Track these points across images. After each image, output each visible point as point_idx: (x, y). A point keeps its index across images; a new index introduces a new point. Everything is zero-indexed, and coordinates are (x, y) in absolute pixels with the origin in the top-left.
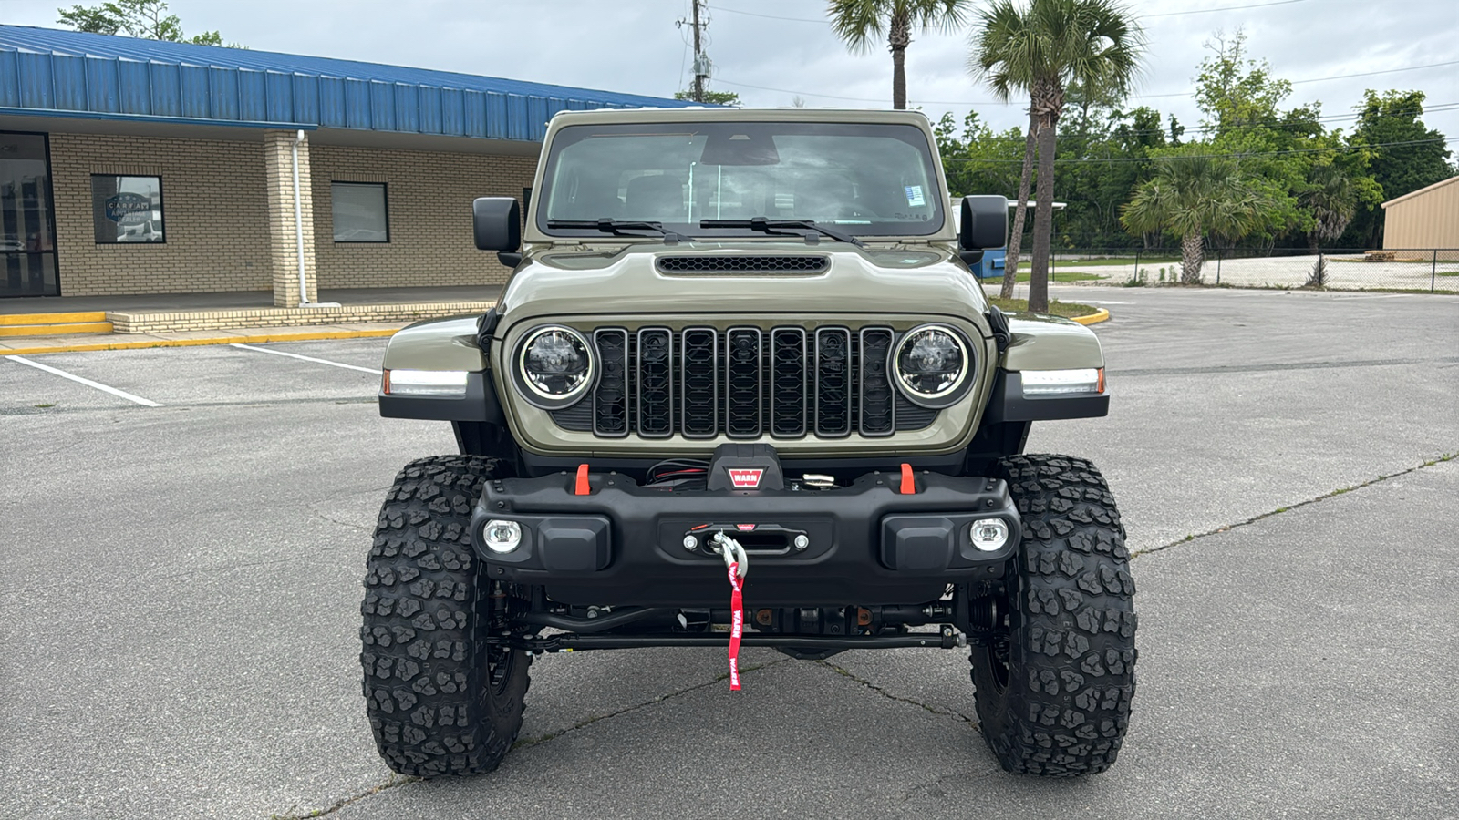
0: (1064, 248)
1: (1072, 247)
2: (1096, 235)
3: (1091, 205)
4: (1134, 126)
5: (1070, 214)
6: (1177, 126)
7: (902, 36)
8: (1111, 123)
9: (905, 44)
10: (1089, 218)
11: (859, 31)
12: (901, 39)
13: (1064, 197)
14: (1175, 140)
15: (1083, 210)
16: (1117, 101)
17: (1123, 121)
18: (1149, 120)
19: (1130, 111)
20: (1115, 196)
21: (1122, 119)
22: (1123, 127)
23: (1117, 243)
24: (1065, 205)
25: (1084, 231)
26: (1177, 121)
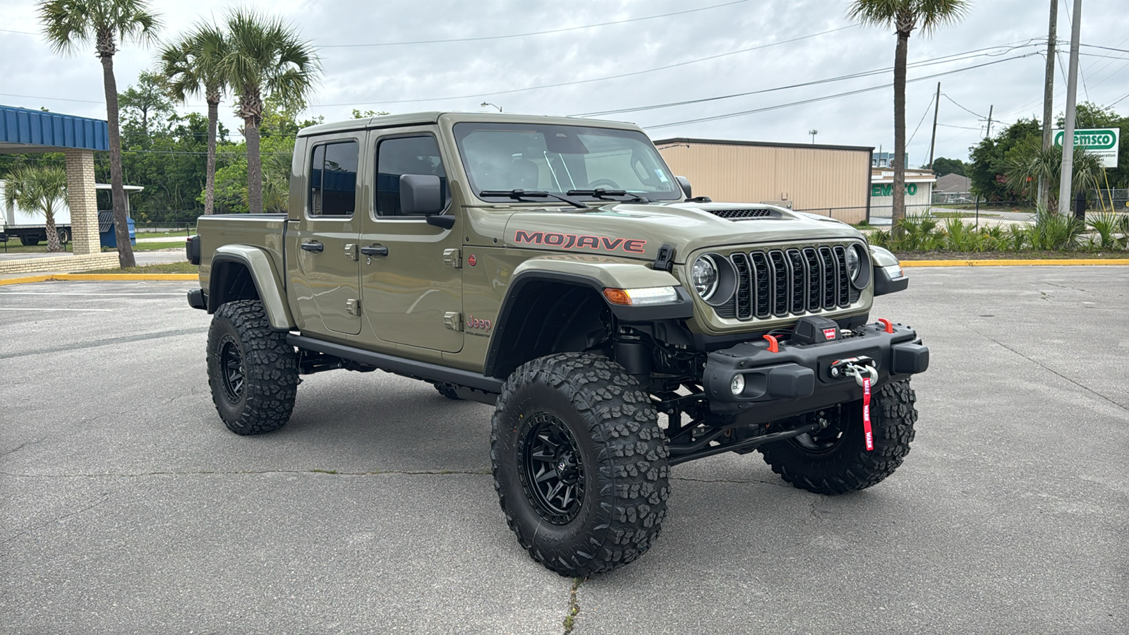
0: (142, 222)
1: (149, 222)
2: (169, 212)
3: (160, 188)
4: (189, 127)
5: (145, 194)
6: (223, 129)
7: (110, 46)
8: (171, 124)
9: (112, 52)
10: (161, 199)
11: (64, 38)
12: (109, 48)
13: (137, 182)
14: (223, 140)
15: (155, 192)
16: (170, 107)
17: (180, 123)
18: (201, 123)
19: (185, 115)
20: (181, 181)
21: (180, 121)
22: (181, 128)
23: (186, 218)
24: (143, 188)
25: (157, 209)
26: (223, 125)
